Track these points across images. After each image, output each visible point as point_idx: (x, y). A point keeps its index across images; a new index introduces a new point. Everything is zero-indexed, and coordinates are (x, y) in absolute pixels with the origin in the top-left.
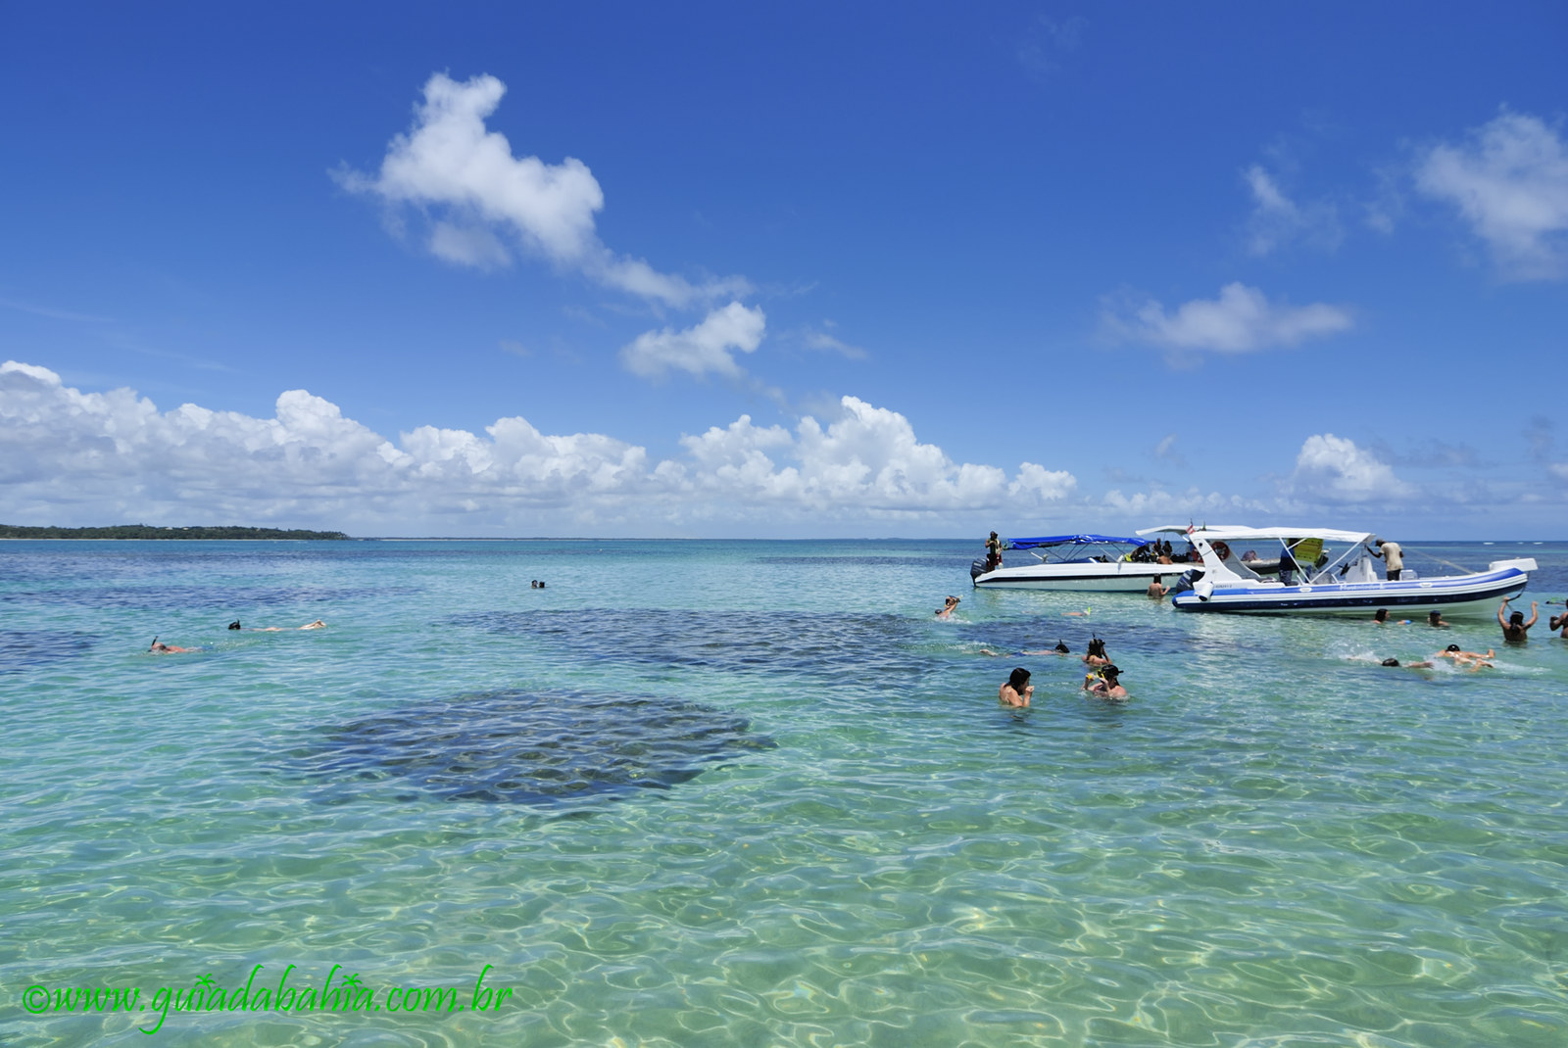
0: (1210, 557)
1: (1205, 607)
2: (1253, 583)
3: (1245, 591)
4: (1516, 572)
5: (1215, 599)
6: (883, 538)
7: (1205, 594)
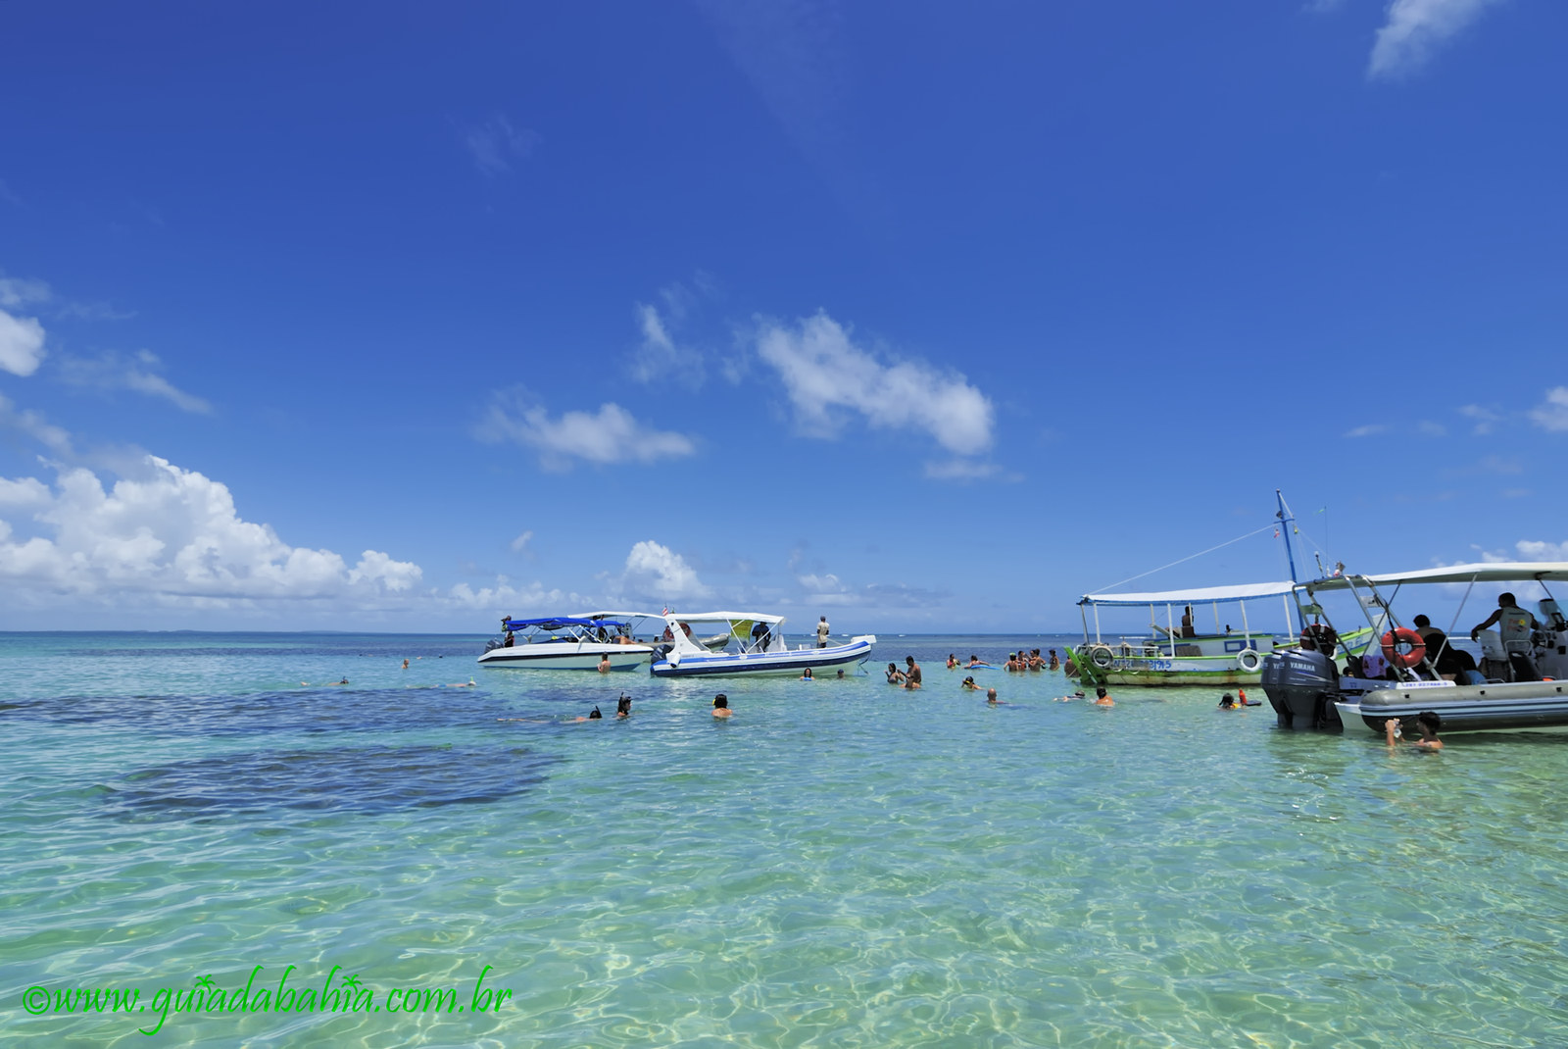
0: (679, 634)
1: (675, 673)
2: (708, 653)
3: (703, 660)
4: (865, 644)
5: (682, 666)
6: (170, 630)
7: (676, 662)
